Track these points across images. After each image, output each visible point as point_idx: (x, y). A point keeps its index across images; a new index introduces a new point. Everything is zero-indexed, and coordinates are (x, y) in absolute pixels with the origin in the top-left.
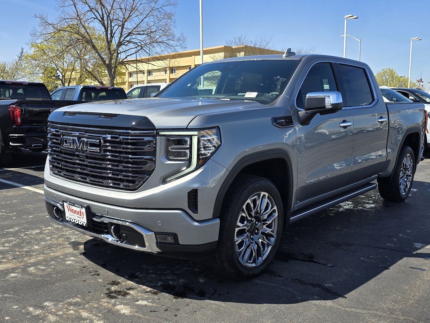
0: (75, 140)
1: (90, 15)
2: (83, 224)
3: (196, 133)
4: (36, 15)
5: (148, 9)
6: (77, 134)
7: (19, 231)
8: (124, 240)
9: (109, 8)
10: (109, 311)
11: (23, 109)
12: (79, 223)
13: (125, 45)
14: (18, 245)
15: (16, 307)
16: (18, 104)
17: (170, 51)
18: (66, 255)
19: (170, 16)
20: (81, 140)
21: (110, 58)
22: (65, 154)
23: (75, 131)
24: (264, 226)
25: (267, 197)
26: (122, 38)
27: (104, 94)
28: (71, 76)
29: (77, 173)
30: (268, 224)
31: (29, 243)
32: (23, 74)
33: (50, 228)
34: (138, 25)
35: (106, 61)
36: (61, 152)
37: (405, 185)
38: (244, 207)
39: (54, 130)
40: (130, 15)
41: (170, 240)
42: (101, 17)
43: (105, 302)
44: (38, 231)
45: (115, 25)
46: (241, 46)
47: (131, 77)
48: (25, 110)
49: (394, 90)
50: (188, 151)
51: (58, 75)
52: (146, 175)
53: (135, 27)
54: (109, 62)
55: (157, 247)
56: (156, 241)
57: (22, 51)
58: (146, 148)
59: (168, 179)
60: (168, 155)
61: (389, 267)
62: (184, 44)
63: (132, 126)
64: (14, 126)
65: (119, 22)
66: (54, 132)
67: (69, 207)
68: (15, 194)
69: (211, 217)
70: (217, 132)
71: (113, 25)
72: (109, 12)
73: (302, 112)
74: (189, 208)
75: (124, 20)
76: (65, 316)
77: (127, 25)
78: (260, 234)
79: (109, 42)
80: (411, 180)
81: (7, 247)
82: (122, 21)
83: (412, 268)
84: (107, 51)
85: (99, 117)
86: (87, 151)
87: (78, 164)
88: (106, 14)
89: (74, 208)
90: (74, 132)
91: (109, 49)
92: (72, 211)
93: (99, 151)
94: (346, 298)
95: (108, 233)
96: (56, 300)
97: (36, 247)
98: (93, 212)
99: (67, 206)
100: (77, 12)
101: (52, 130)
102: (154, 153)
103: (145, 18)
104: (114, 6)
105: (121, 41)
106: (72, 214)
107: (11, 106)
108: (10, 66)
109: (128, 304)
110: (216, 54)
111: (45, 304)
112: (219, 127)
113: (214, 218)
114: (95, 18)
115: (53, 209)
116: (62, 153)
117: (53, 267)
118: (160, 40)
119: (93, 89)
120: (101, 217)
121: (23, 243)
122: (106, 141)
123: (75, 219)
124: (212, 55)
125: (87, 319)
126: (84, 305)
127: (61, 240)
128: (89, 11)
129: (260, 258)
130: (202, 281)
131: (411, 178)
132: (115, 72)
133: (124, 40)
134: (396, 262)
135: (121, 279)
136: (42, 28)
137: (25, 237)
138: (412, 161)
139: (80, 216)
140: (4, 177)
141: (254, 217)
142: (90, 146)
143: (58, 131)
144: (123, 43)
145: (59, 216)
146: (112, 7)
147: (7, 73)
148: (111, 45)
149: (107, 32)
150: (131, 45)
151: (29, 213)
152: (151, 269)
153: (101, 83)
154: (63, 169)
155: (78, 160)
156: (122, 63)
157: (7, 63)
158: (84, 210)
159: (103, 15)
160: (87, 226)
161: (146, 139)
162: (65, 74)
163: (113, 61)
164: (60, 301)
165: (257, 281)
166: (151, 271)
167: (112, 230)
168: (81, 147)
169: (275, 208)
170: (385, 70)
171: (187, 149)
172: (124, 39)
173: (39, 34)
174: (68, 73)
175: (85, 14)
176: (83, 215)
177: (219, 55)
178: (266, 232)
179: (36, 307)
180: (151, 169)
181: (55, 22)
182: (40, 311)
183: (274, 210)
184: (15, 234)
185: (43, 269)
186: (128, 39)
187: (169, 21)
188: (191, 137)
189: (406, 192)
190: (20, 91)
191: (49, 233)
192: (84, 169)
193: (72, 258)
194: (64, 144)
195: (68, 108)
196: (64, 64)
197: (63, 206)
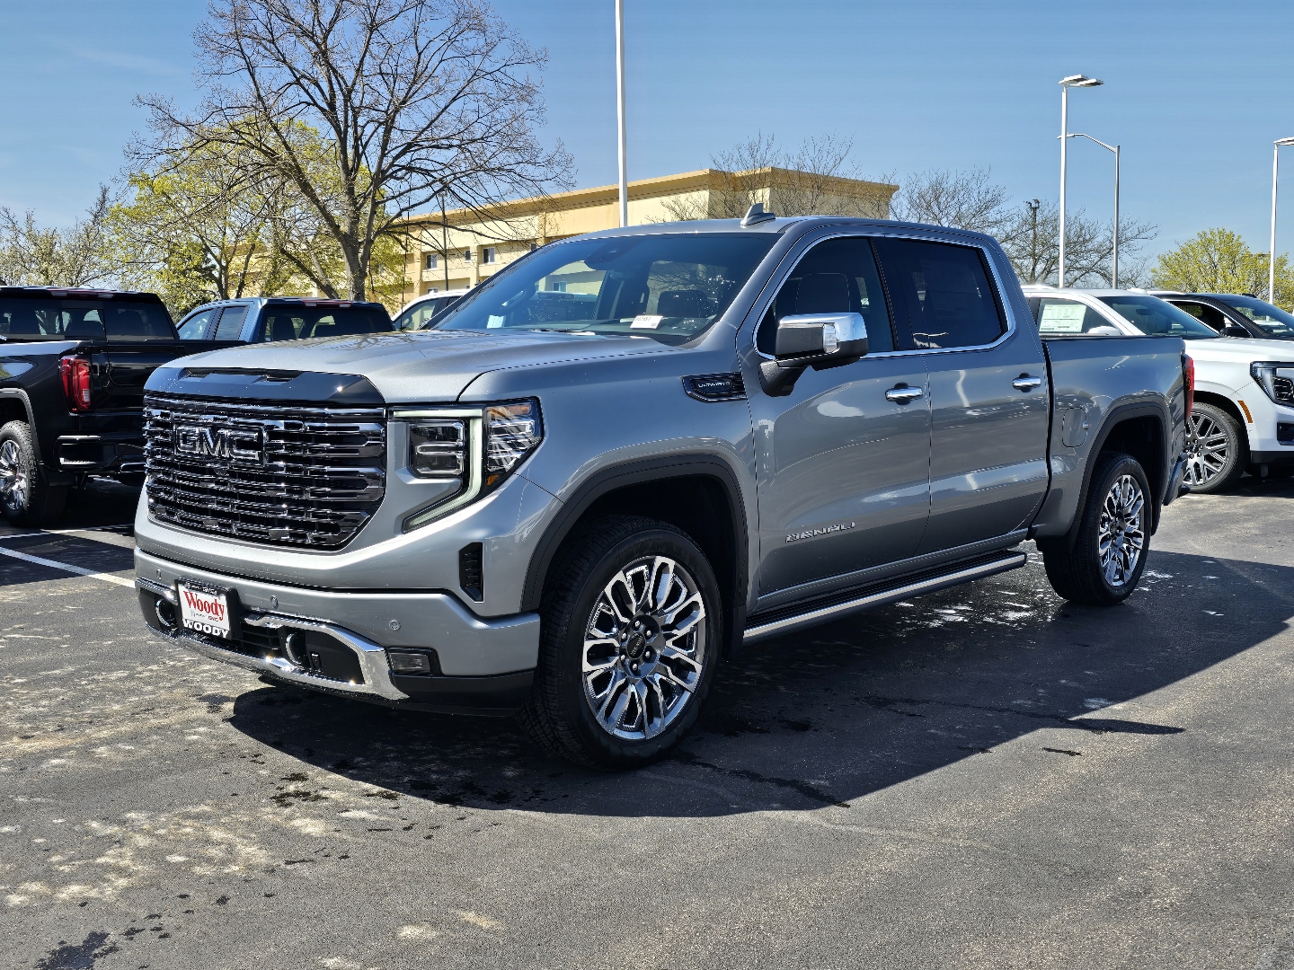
0: (205, 433)
1: (294, 94)
2: (222, 633)
3: (478, 412)
4: (141, 97)
5: (463, 73)
6: (210, 419)
7: (77, 674)
8: (315, 668)
9: (349, 75)
10: (275, 828)
11: (96, 366)
12: (214, 634)
13: (398, 179)
14: (73, 704)
15: (60, 821)
16: (84, 352)
17: (524, 192)
18: (189, 723)
19: (526, 93)
20: (219, 434)
21: (353, 218)
22: (183, 468)
23: (205, 414)
24: (669, 643)
25: (671, 570)
26: (387, 161)
27: (329, 320)
28: (246, 268)
29: (210, 513)
30: (677, 637)
31: (101, 698)
32: (105, 263)
33: (155, 667)
34: (433, 121)
35: (339, 227)
36: (172, 465)
37: (1122, 559)
38: (608, 590)
39: (158, 412)
40: (411, 94)
41: (420, 664)
42: (326, 99)
43: (270, 814)
44: (121, 674)
45: (368, 122)
46: (758, 172)
47: (429, 267)
48: (102, 368)
49: (1165, 300)
50: (460, 456)
51: (210, 264)
52: (363, 513)
53: (425, 126)
54: (351, 229)
55: (392, 682)
56: (388, 668)
57: (104, 197)
58: (363, 449)
59: (417, 521)
60: (415, 463)
61: (990, 747)
62: (565, 174)
63: (333, 397)
64: (72, 414)
65: (380, 114)
66: (159, 418)
67: (191, 594)
68: (70, 592)
69: (517, 610)
70: (533, 409)
71: (361, 121)
72: (350, 84)
73: (769, 363)
74: (463, 587)
75: (392, 108)
76: (171, 837)
77: (400, 121)
78: (657, 662)
79: (351, 172)
80: (1141, 547)
81: (44, 707)
82: (386, 112)
83: (1049, 750)
84: (345, 198)
85: (259, 379)
86: (231, 458)
87: (212, 492)
88: (342, 91)
89: (202, 597)
90: (203, 417)
91: (350, 192)
92: (197, 604)
93: (257, 458)
94: (849, 806)
95: (281, 653)
96: (155, 810)
97: (116, 707)
98: (245, 605)
99: (186, 593)
100: (258, 90)
101: (156, 413)
102: (380, 461)
103: (454, 99)
104: (365, 67)
105: (384, 166)
106: (197, 611)
107: (64, 358)
108: (67, 242)
109: (321, 817)
110: (682, 197)
111: (129, 815)
112: (537, 399)
113: (524, 613)
114: (309, 104)
115: (156, 606)
116: (174, 466)
117: (153, 746)
118: (494, 163)
119: (298, 308)
120: (262, 614)
121: (84, 699)
122: (274, 434)
123: (203, 624)
124: (668, 200)
125: (220, 844)
126: (219, 817)
127: (179, 692)
128: (291, 84)
129: (657, 721)
130: (509, 774)
131: (1140, 540)
132: (367, 256)
133: (392, 165)
134: (1015, 736)
135: (313, 771)
136: (160, 133)
137: (89, 687)
138: (1140, 493)
139: (216, 616)
140: (43, 551)
141: (639, 618)
142: (239, 448)
143: (167, 415)
144: (391, 171)
145: (170, 623)
146: (359, 71)
147: (59, 261)
148: (354, 178)
149: (343, 141)
150: (417, 179)
151: (103, 636)
152: (392, 751)
153: (328, 289)
154: (179, 506)
155: (211, 481)
156: (389, 230)
157: (59, 232)
158: (223, 600)
159: (333, 95)
160: (230, 639)
161: (364, 427)
162: (228, 263)
163: (363, 225)
164: (164, 811)
165: (645, 774)
166: (392, 755)
167: (287, 645)
168: (217, 449)
169: (697, 597)
170: (1209, 236)
171: (457, 449)
172: (393, 162)
173: (151, 151)
174: (238, 261)
175: (281, 91)
176: (222, 613)
177: (690, 199)
178: (673, 657)
179: (106, 820)
180: (376, 497)
181: (195, 118)
182: (116, 828)
183: (695, 603)
184: (63, 681)
185: (129, 751)
186: (404, 161)
187: (525, 106)
188: (466, 421)
189: (1127, 579)
190: (93, 316)
191: (150, 677)
192: (226, 504)
193: (202, 729)
194: (179, 446)
195: (194, 359)
196: (225, 233)
197: (176, 593)
